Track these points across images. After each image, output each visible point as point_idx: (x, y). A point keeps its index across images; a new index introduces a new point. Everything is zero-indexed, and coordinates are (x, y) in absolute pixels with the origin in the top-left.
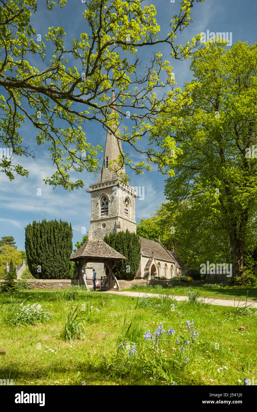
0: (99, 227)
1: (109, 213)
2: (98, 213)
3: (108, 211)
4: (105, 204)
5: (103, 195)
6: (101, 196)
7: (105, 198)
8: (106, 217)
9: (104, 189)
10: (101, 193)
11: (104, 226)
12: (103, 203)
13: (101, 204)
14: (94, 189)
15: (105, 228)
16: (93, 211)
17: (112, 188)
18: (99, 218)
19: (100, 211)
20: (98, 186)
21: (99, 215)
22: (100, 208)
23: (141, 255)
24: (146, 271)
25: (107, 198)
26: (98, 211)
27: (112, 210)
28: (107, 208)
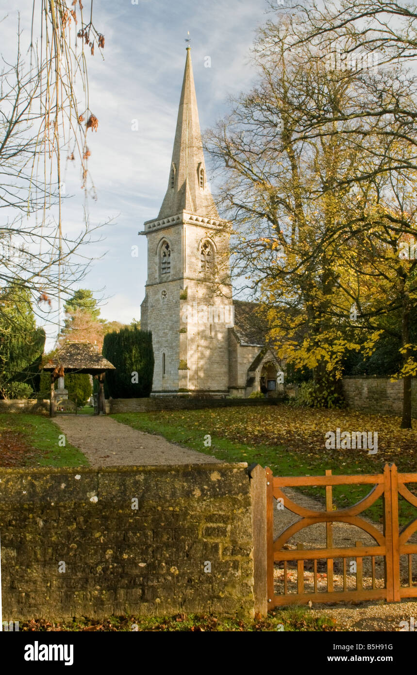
0: (157, 296)
1: (172, 271)
2: (156, 271)
3: (169, 268)
4: (167, 256)
5: (162, 241)
7: (167, 244)
8: (167, 279)
9: (164, 228)
10: (161, 235)
11: (165, 295)
12: (164, 252)
13: (162, 256)
14: (151, 229)
15: (166, 300)
16: (149, 268)
17: (176, 227)
18: (158, 281)
19: (160, 268)
20: (156, 223)
21: (157, 275)
22: (160, 263)
23: (238, 345)
24: (251, 374)
25: (169, 244)
26: (157, 268)
27: (175, 267)
28: (169, 263)
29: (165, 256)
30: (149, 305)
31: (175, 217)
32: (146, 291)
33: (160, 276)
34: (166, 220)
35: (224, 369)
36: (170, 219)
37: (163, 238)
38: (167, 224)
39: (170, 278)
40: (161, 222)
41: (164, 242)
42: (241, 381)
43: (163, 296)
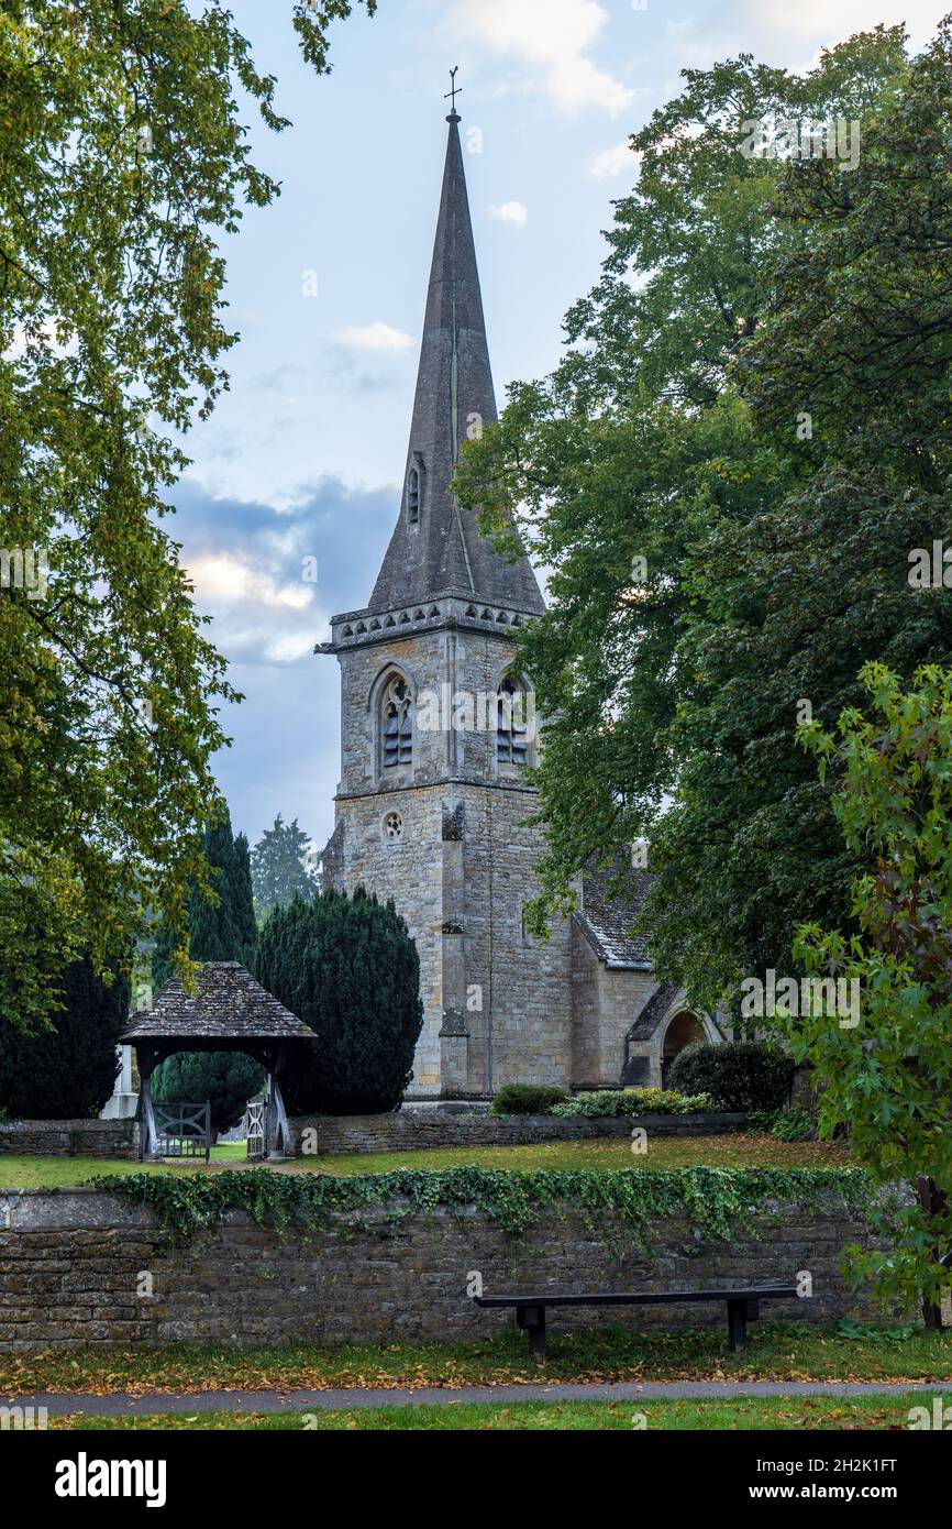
0: (371, 831)
1: (417, 760)
2: (367, 759)
3: (409, 750)
4: (401, 715)
5: (387, 672)
6: (383, 676)
7: (402, 682)
8: (402, 781)
9: (392, 639)
10: (383, 656)
11: (395, 826)
12: (393, 706)
13: (385, 716)
14: (352, 640)
15: (397, 839)
16: (346, 749)
17: (429, 637)
18: (374, 785)
19: (378, 747)
20: (368, 623)
21: (371, 770)
22: (379, 735)
23: (601, 967)
24: (637, 1050)
25: (409, 682)
26: (371, 748)
27: (425, 749)
28: (408, 737)
29: (394, 714)
30: (347, 851)
31: (426, 609)
32: (337, 813)
33: (380, 774)
34: (396, 616)
35: (561, 1035)
36: (411, 612)
37: (390, 664)
38: (398, 628)
39: (412, 778)
40: (382, 620)
41: (394, 675)
42: (609, 1068)
43: (390, 829)
